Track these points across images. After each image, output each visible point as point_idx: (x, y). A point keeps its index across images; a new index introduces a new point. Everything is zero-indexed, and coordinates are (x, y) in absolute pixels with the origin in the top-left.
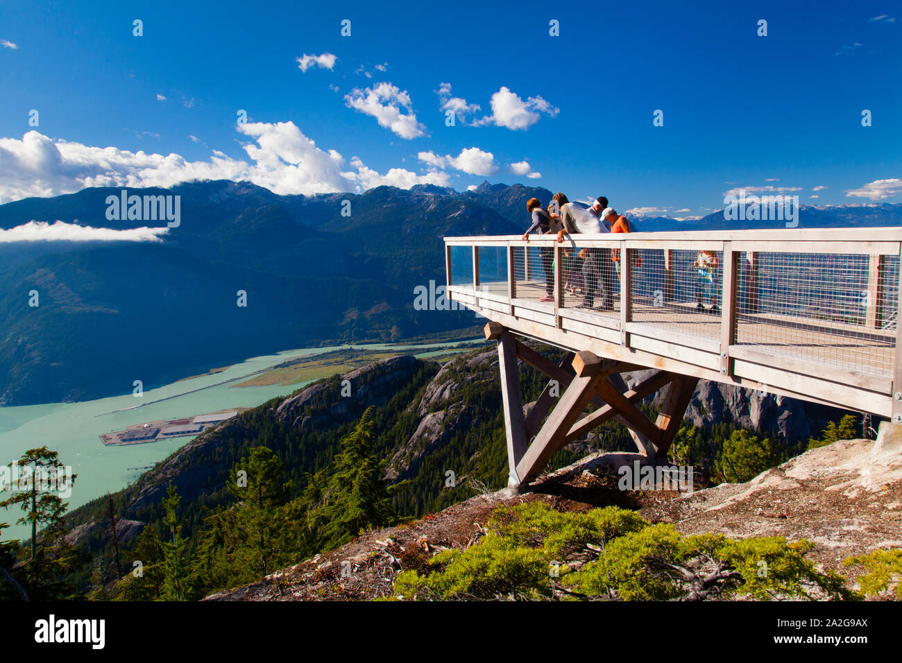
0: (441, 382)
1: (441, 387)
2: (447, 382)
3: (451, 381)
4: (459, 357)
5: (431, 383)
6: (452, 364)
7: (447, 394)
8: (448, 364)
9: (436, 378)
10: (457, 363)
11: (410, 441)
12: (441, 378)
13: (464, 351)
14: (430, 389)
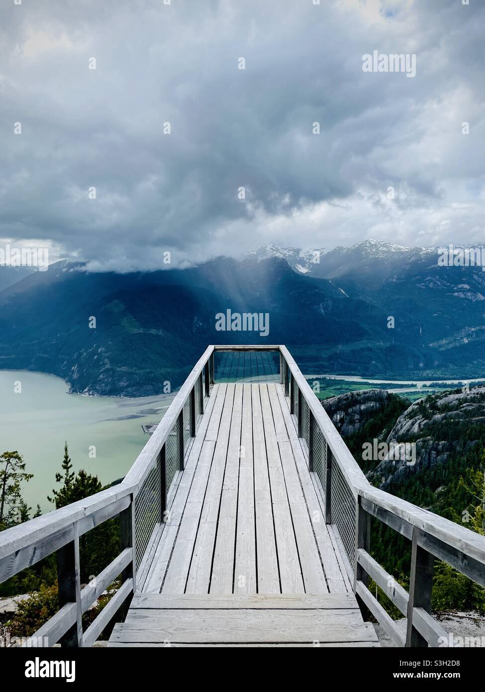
0: (411, 416)
1: (411, 422)
2: (416, 418)
3: (420, 416)
4: (430, 396)
5: (402, 416)
6: (422, 401)
7: (416, 428)
8: (419, 401)
9: (406, 413)
10: (426, 401)
11: (378, 466)
12: (410, 413)
13: (437, 390)
14: (400, 422)
